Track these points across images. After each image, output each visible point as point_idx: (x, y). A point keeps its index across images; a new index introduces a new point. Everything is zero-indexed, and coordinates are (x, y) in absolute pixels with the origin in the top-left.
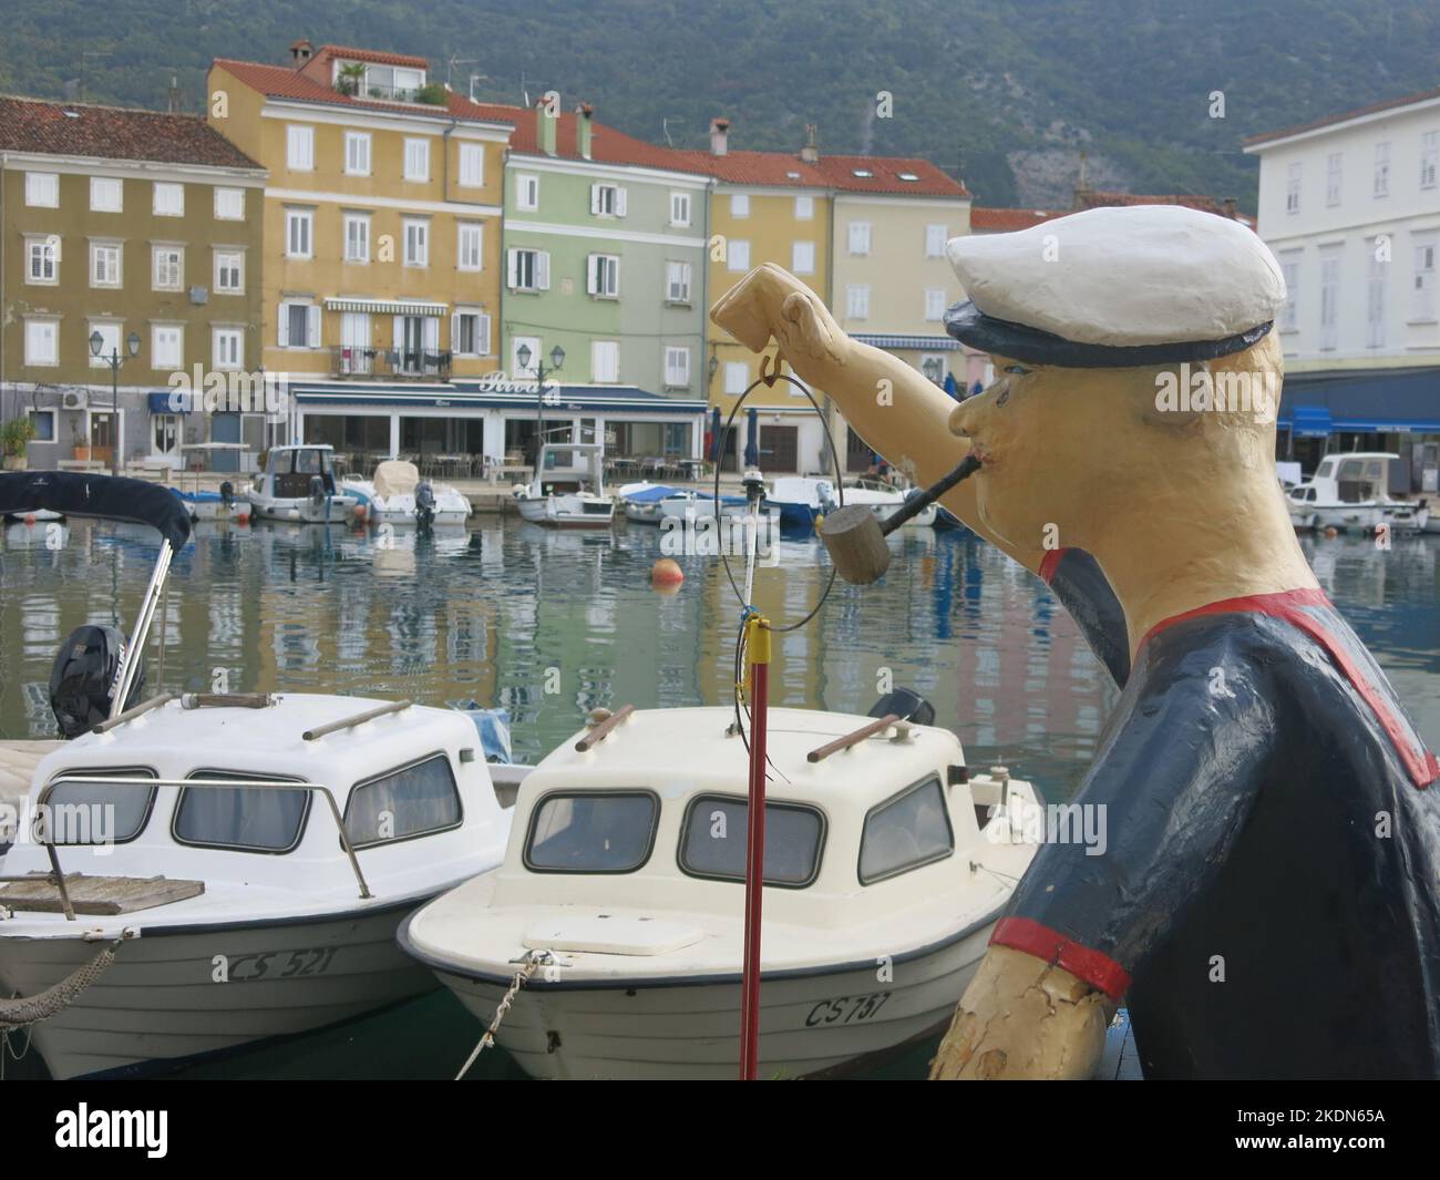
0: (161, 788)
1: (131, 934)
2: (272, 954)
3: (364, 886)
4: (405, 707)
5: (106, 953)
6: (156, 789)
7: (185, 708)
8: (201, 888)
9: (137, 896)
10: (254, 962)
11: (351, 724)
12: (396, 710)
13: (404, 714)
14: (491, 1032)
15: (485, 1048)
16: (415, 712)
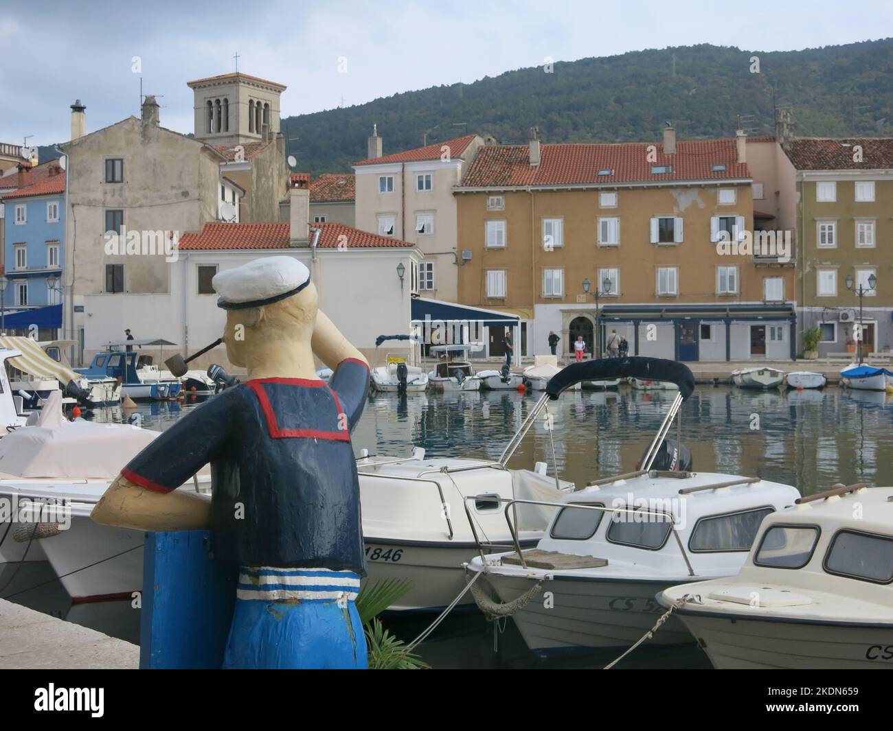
0: (606, 512)
1: (548, 578)
2: (634, 599)
3: (691, 570)
4: (755, 481)
5: (537, 586)
6: (603, 513)
7: (651, 478)
8: (606, 563)
9: (566, 562)
10: (625, 601)
11: (715, 487)
12: (750, 482)
13: (754, 485)
14: (652, 631)
15: (647, 638)
16: (763, 484)
